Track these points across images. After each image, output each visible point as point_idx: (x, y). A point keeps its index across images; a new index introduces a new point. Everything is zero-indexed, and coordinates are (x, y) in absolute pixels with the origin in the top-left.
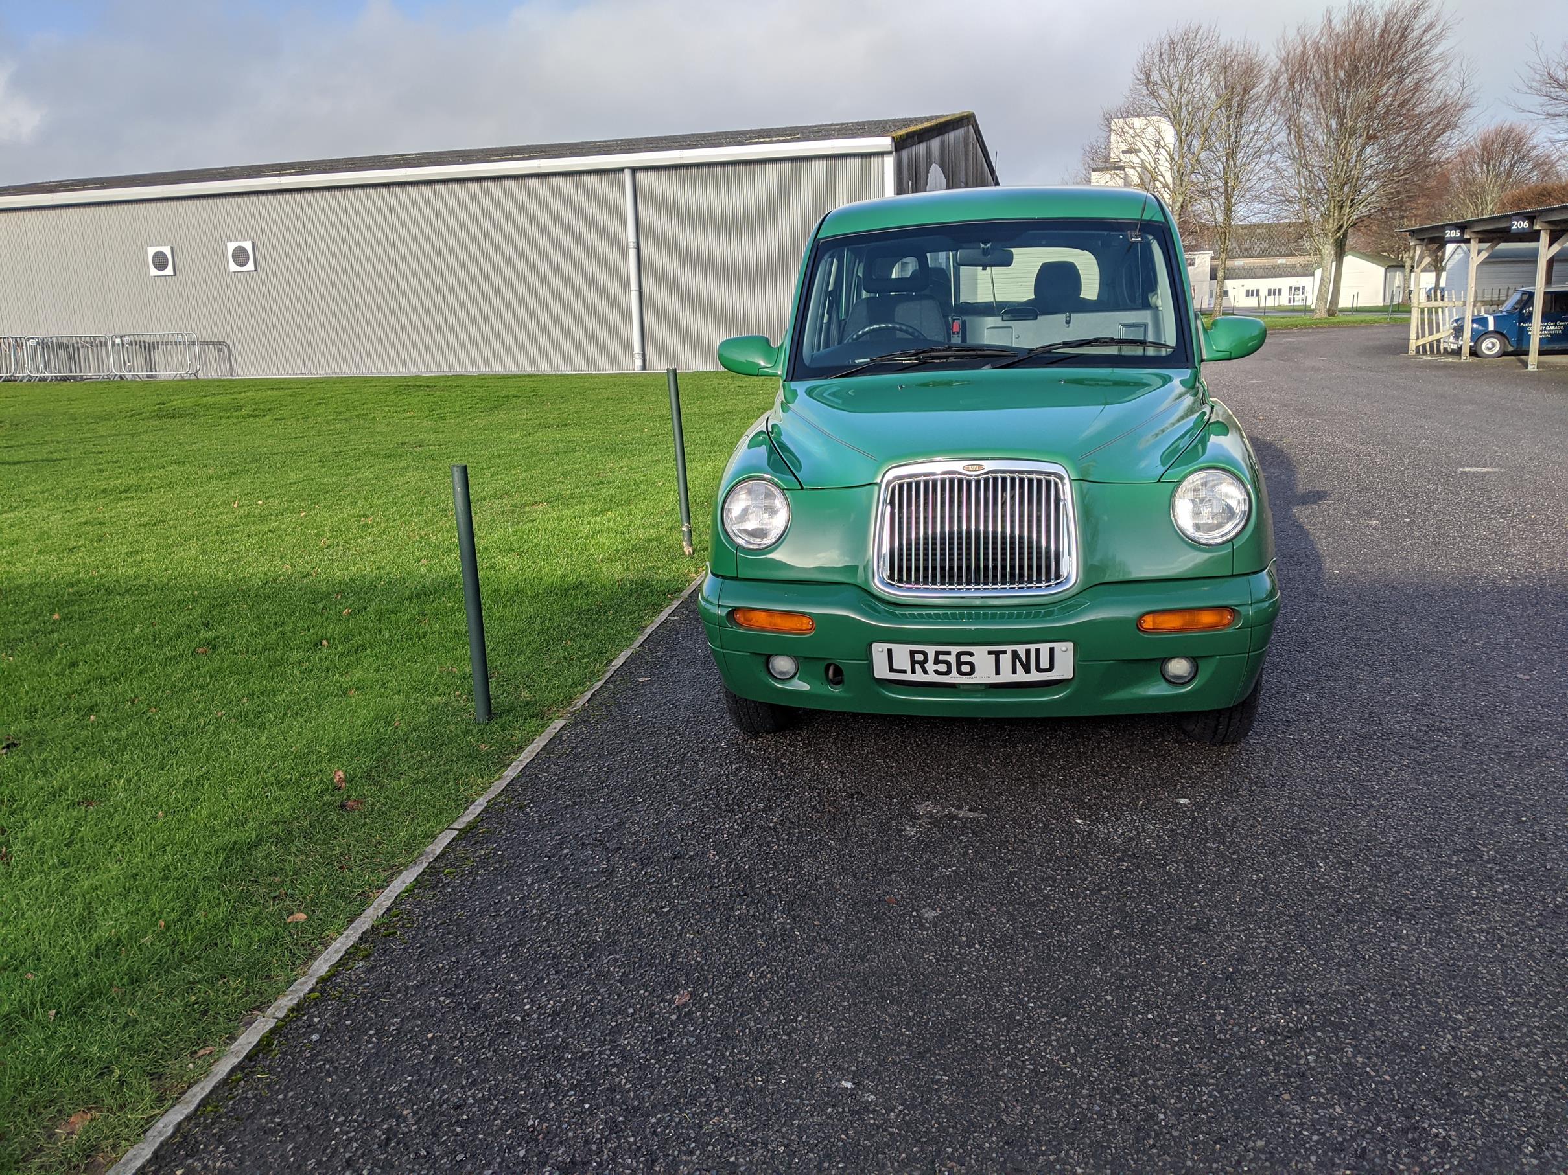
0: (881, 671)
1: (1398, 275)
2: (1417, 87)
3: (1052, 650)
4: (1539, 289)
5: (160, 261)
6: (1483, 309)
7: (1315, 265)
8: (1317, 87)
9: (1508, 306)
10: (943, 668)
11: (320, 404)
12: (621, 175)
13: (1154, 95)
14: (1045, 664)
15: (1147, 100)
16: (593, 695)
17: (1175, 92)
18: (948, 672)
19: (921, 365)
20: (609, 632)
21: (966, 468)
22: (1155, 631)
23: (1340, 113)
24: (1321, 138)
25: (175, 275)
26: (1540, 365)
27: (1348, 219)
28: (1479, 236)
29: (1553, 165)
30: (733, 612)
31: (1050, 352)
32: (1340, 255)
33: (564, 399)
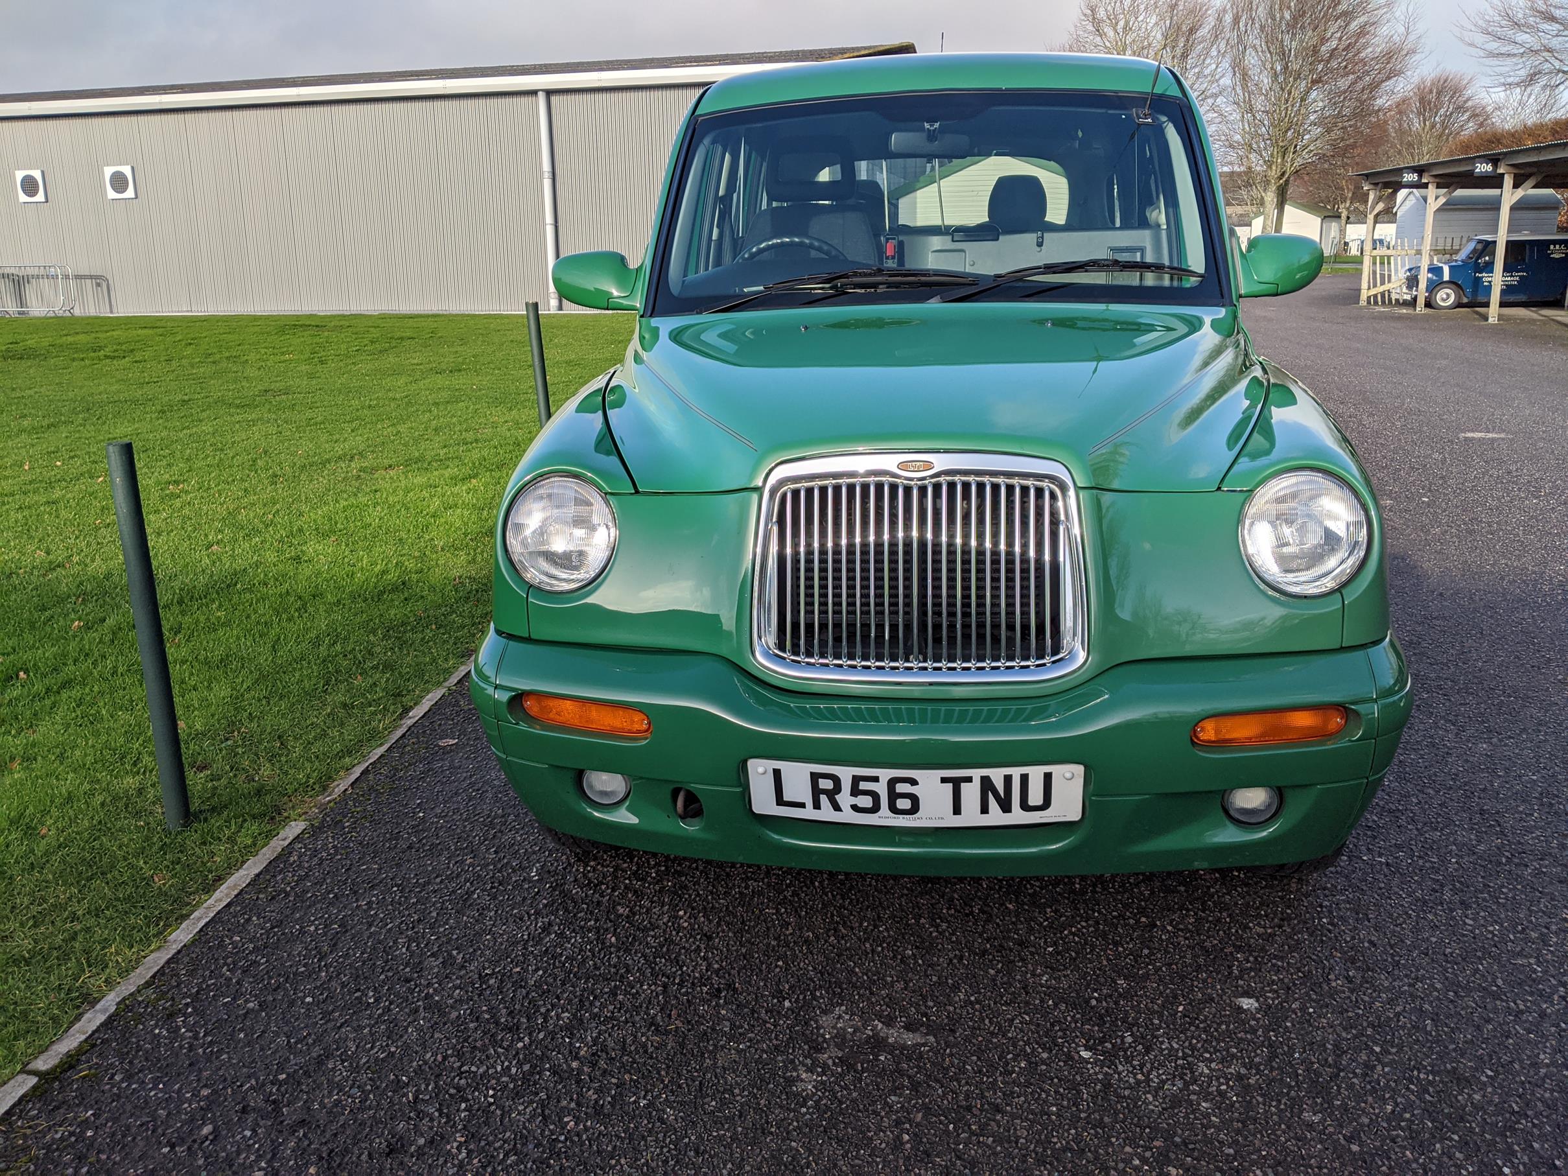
0: (763, 802)
1: (1334, 226)
2: (1362, 32)
3: (1048, 777)
4: (1502, 237)
5: (30, 186)
6: (1435, 258)
7: (1252, 215)
8: (1262, 28)
9: (1462, 255)
10: (865, 802)
11: (190, 344)
12: (534, 98)
13: (1099, 32)
14: (1036, 797)
15: (1091, 38)
16: (365, 772)
17: (1120, 30)
18: (875, 809)
19: (838, 296)
20: (421, 659)
21: (902, 466)
22: (1221, 744)
23: (1283, 55)
24: (1266, 81)
25: (47, 201)
26: (1500, 317)
27: (1292, 165)
28: (1437, 180)
29: (1488, 117)
30: (518, 699)
31: (1021, 280)
32: (1281, 206)
33: (463, 341)
